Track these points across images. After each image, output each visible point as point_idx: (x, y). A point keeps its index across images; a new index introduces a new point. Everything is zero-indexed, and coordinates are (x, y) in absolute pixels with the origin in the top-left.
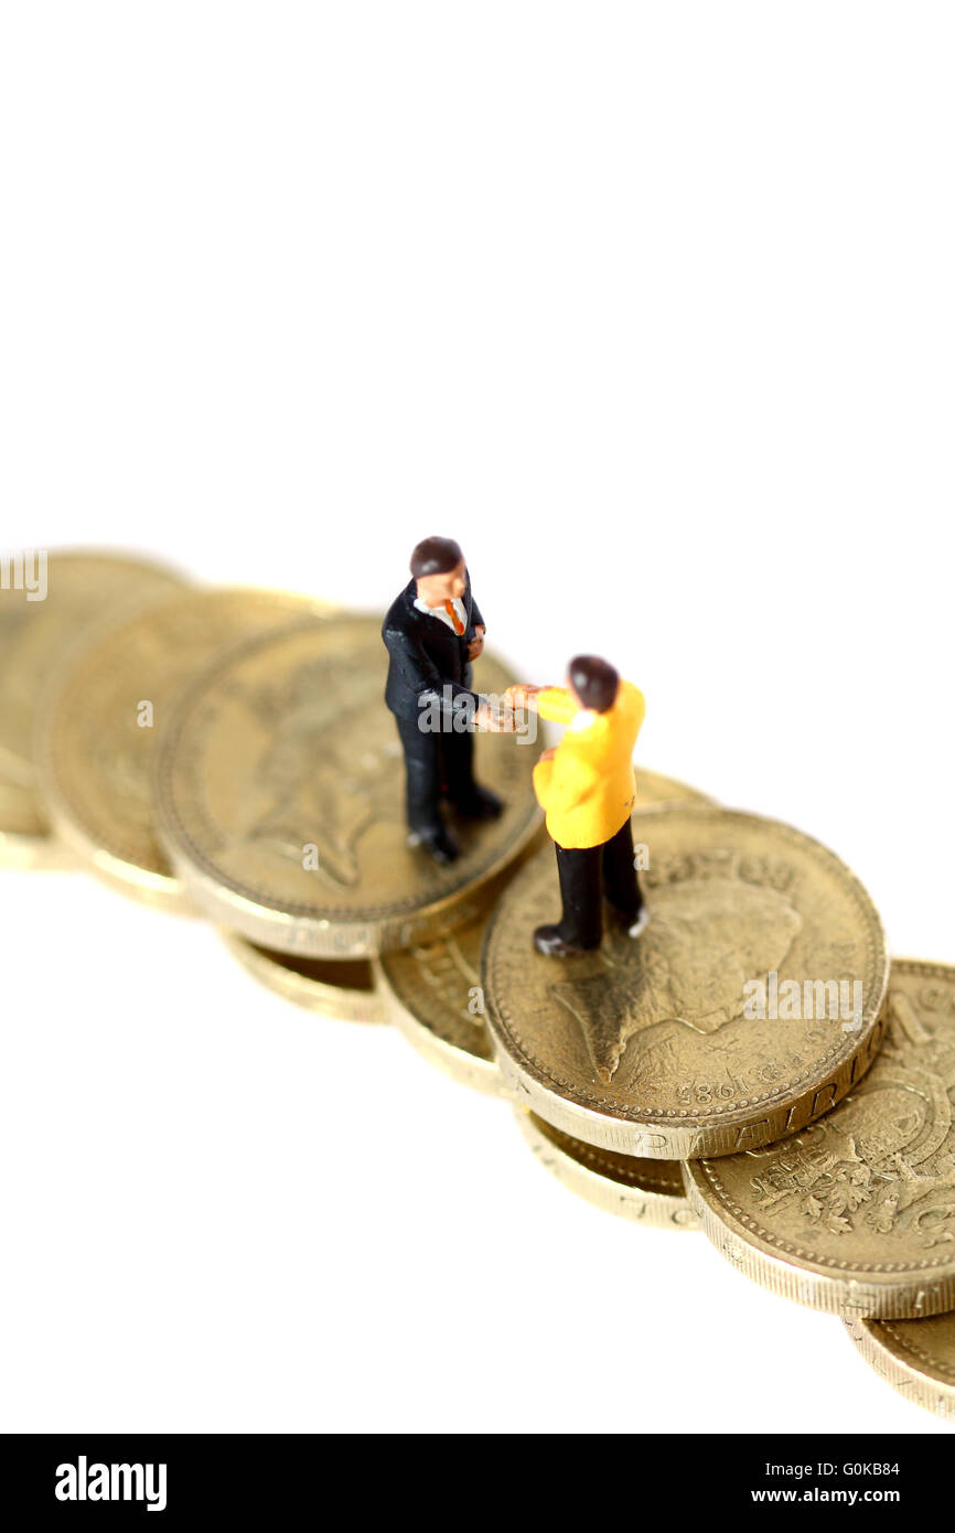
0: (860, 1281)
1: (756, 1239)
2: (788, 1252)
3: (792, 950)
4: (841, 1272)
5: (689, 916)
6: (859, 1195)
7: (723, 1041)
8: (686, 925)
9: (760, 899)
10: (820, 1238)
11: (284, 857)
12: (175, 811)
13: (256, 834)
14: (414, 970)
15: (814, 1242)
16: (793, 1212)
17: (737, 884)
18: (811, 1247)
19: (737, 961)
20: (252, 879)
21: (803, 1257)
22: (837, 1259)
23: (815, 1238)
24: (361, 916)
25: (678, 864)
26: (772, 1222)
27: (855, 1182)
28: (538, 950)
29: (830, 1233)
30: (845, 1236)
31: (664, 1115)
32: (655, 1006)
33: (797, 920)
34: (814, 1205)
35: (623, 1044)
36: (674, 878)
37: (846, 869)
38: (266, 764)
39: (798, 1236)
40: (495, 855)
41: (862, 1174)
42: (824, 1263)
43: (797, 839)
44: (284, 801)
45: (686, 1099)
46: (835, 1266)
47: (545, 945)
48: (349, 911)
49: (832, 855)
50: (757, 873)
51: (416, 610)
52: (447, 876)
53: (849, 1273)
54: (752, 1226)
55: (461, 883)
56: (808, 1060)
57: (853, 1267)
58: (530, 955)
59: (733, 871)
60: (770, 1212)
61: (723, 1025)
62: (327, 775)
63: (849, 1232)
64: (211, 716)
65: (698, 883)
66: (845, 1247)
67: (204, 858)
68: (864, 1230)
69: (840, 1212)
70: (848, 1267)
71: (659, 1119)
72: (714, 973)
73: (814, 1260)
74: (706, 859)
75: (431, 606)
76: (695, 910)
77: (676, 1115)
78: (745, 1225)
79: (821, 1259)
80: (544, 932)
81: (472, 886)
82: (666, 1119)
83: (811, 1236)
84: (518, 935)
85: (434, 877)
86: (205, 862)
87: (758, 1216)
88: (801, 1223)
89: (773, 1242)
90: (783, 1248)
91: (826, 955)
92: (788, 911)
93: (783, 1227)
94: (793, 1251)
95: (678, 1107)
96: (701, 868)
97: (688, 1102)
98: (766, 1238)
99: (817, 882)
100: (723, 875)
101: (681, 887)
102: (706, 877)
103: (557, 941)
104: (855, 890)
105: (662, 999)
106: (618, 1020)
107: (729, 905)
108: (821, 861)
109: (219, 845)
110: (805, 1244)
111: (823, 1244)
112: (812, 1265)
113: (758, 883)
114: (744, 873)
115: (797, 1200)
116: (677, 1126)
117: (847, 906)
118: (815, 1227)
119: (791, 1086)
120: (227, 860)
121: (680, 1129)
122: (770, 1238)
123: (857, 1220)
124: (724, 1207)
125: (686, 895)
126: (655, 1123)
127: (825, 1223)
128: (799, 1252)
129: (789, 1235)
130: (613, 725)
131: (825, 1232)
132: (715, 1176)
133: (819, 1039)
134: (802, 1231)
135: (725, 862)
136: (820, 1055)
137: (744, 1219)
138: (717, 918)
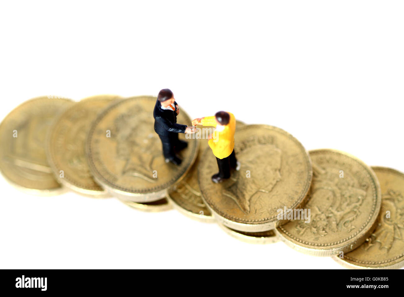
0: (335, 248)
1: (303, 245)
2: (313, 246)
3: (282, 161)
4: (329, 247)
5: (250, 159)
6: (325, 223)
7: (274, 193)
8: (251, 162)
9: (268, 148)
10: (320, 239)
11: (135, 177)
12: (99, 173)
13: (124, 172)
14: (179, 196)
15: (318, 240)
16: (310, 233)
17: (259, 146)
18: (318, 242)
19: (269, 168)
20: (128, 186)
21: (318, 246)
22: (327, 243)
23: (318, 239)
24: (162, 188)
25: (241, 145)
26: (305, 238)
27: (322, 220)
28: (214, 182)
29: (322, 236)
30: (327, 236)
31: (268, 219)
32: (252, 188)
33: (279, 151)
34: (314, 230)
35: (248, 202)
36: (242, 150)
37: (286, 133)
38: (118, 151)
39: (314, 240)
40: (191, 158)
41: (323, 217)
42: (324, 246)
43: (270, 128)
44: (127, 160)
45: (271, 213)
46: (327, 245)
47: (215, 180)
48: (158, 187)
49: (281, 130)
50: (263, 141)
51: (163, 110)
52: (180, 168)
53: (332, 246)
54: (300, 241)
55: (185, 169)
56: (300, 191)
57: (332, 245)
58: (212, 185)
59: (256, 142)
60: (304, 236)
61: (273, 188)
62: (136, 149)
63: (327, 235)
64: (97, 141)
65: (248, 149)
66: (328, 239)
67: (113, 184)
68: (330, 232)
69: (322, 229)
70: (331, 245)
71: (267, 221)
72: (264, 174)
73: (321, 246)
74: (248, 141)
75: (166, 107)
76: (251, 157)
77: (271, 218)
78: (299, 241)
79: (323, 245)
80: (215, 177)
81: (188, 169)
82: (268, 221)
83: (317, 239)
84: (207, 180)
85: (177, 170)
86: (113, 185)
87: (301, 238)
88: (313, 236)
89: (308, 244)
90: (311, 245)
91: (291, 159)
92: (276, 149)
93: (309, 239)
94: (314, 245)
95: (270, 216)
96: (248, 144)
97: (272, 214)
98: (306, 243)
99: (281, 139)
100: (254, 145)
101: (245, 151)
102: (250, 146)
103: (219, 178)
104: (291, 137)
105: (253, 186)
106: (243, 196)
107: (259, 153)
108: (278, 132)
109: (115, 179)
110: (316, 242)
111: (321, 240)
112: (321, 247)
113: (265, 144)
114: (260, 142)
115: (309, 230)
116: (272, 221)
117: (291, 143)
118: (317, 236)
119: (298, 200)
120: (119, 183)
121: (274, 222)
122: (307, 243)
123: (327, 230)
124: (291, 238)
125: (247, 153)
126: (267, 223)
127: (319, 234)
128: (316, 245)
129: (311, 240)
130: (230, 127)
131: (320, 236)
132: (285, 230)
133: (300, 184)
134: (314, 238)
135: (253, 140)
136: (302, 189)
137: (298, 240)
138: (258, 157)
